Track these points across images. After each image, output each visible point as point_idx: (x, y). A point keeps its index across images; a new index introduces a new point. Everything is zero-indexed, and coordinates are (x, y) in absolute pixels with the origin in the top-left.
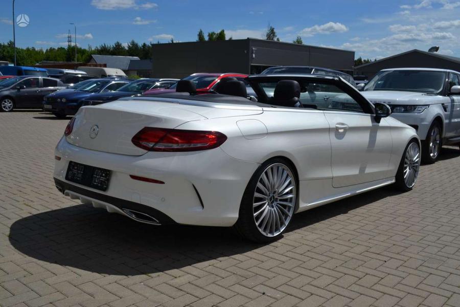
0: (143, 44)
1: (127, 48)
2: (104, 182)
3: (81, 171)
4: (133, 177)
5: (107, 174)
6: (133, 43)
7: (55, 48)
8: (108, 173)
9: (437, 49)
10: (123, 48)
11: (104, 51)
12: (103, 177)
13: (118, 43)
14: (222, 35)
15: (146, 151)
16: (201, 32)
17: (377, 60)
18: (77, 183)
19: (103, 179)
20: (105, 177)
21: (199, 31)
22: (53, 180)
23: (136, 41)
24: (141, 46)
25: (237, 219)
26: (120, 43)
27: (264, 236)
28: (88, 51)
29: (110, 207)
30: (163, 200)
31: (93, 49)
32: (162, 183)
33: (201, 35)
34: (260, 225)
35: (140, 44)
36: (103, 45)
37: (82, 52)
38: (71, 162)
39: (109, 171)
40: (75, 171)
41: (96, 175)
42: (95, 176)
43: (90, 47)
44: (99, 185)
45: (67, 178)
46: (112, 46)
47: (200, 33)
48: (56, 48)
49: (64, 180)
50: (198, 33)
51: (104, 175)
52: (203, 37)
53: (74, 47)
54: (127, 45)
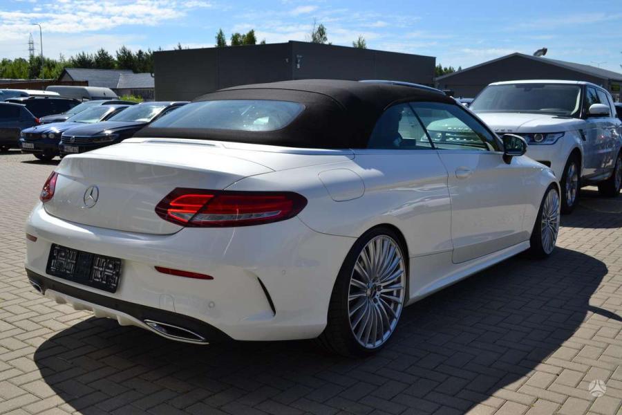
0: (138, 52)
1: (116, 59)
2: (112, 277)
3: (72, 259)
4: (161, 270)
5: (117, 264)
6: (124, 51)
7: (11, 59)
8: (119, 263)
9: (544, 51)
10: (109, 59)
11: (83, 63)
12: (109, 268)
13: (103, 51)
14: (251, 37)
15: (180, 227)
16: (221, 33)
17: (463, 68)
18: (66, 279)
19: (109, 272)
20: (114, 269)
21: (219, 32)
22: (26, 273)
23: (128, 48)
24: (135, 54)
25: (324, 327)
26: (105, 51)
27: (362, 346)
28: (59, 63)
29: (123, 318)
30: (212, 305)
31: (67, 59)
32: (210, 278)
33: (220, 39)
34: (357, 330)
35: (134, 52)
36: (82, 54)
37: (51, 65)
38: (53, 246)
39: (119, 260)
40: (62, 260)
41: (98, 266)
42: (97, 268)
43: (62, 58)
44: (105, 282)
45: (48, 271)
46: (94, 56)
47: (219, 35)
48: (13, 60)
49: (43, 273)
50: (217, 35)
51: (111, 266)
52: (224, 41)
53: (38, 58)
54: (116, 54)
